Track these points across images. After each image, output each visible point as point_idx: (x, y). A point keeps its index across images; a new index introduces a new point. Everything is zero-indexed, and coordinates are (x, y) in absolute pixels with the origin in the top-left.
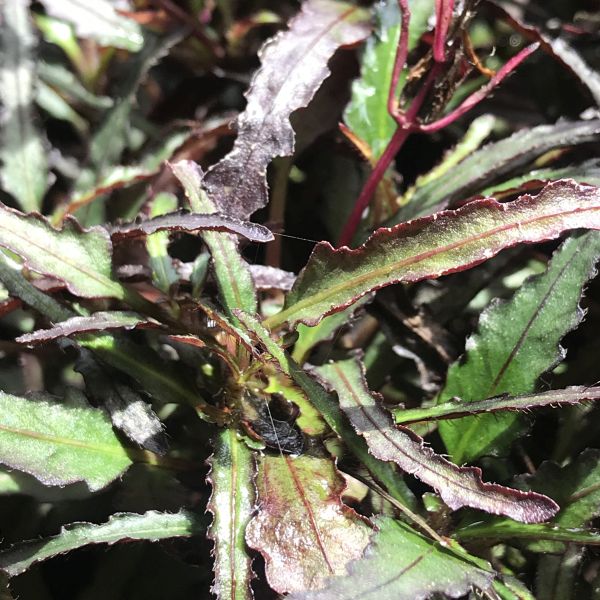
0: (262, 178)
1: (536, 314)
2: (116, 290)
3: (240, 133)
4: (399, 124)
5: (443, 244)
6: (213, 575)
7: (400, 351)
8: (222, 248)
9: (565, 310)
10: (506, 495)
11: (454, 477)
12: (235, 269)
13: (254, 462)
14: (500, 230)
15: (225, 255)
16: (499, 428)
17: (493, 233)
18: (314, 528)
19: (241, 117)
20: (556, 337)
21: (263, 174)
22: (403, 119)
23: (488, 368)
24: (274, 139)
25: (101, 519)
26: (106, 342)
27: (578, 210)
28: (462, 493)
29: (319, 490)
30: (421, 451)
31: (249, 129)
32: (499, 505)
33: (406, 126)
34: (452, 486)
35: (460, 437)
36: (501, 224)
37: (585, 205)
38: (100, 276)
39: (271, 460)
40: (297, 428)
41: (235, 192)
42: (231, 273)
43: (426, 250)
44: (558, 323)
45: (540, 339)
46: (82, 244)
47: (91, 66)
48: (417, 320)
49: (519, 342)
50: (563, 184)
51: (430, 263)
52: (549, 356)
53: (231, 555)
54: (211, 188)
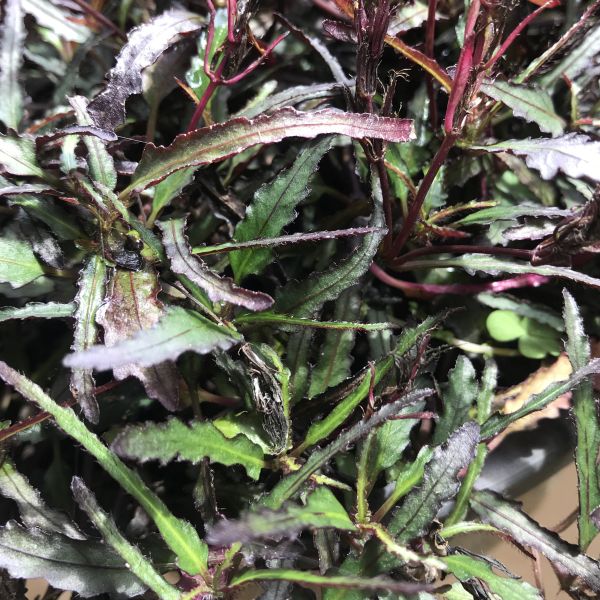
0: (122, 107)
1: (284, 193)
2: (37, 172)
3: (111, 80)
4: (211, 79)
5: (215, 144)
6: (74, 339)
7: (218, 216)
8: (96, 147)
9: (300, 189)
10: (246, 294)
11: (217, 284)
12: (103, 160)
13: (109, 274)
14: (248, 136)
15: (98, 151)
16: (260, 259)
17: (244, 137)
18: (137, 313)
19: (112, 71)
20: (294, 205)
21: (123, 104)
22: (213, 76)
23: (257, 224)
24: (131, 84)
25: (21, 305)
26: (33, 202)
27: (295, 126)
28: (221, 293)
29: (145, 291)
30: (202, 269)
31: (116, 77)
32: (241, 300)
33: (215, 80)
34: (216, 289)
35: (240, 264)
36: (249, 133)
37: (300, 122)
38: (28, 163)
39: (121, 273)
40: (140, 256)
41: (106, 114)
42: (100, 162)
43: (206, 147)
44: (295, 198)
45: (285, 207)
46: (18, 145)
47: (68, 54)
48: (226, 197)
49: (274, 209)
50: (287, 110)
51: (207, 155)
52: (289, 216)
53: (86, 328)
54: (92, 112)
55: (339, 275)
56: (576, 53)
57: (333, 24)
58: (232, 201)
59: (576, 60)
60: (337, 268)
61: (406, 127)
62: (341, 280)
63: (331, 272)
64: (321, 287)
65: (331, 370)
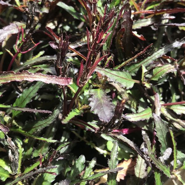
22: (18, 50)
45: (29, 97)
48: (20, 87)
55: (44, 122)
56: (149, 58)
57: (53, 43)
58: (22, 88)
59: (148, 60)
60: (44, 119)
61: (69, 80)
62: (44, 124)
63: (42, 120)
64: (38, 124)
65: (41, 150)
